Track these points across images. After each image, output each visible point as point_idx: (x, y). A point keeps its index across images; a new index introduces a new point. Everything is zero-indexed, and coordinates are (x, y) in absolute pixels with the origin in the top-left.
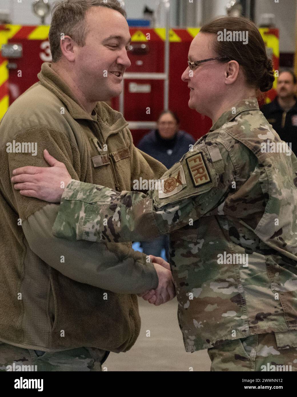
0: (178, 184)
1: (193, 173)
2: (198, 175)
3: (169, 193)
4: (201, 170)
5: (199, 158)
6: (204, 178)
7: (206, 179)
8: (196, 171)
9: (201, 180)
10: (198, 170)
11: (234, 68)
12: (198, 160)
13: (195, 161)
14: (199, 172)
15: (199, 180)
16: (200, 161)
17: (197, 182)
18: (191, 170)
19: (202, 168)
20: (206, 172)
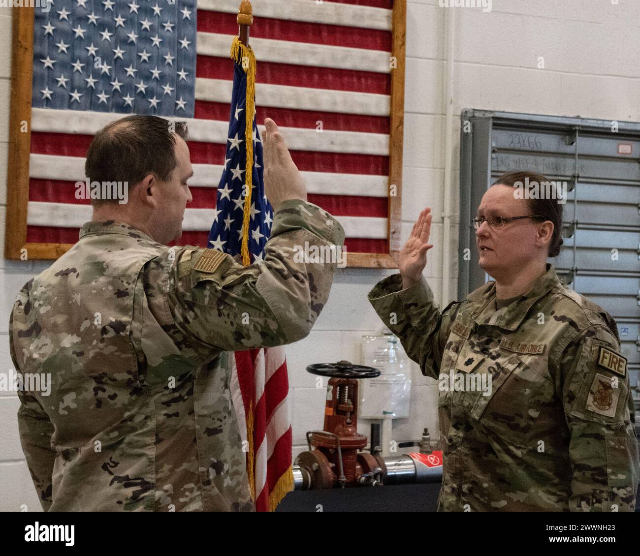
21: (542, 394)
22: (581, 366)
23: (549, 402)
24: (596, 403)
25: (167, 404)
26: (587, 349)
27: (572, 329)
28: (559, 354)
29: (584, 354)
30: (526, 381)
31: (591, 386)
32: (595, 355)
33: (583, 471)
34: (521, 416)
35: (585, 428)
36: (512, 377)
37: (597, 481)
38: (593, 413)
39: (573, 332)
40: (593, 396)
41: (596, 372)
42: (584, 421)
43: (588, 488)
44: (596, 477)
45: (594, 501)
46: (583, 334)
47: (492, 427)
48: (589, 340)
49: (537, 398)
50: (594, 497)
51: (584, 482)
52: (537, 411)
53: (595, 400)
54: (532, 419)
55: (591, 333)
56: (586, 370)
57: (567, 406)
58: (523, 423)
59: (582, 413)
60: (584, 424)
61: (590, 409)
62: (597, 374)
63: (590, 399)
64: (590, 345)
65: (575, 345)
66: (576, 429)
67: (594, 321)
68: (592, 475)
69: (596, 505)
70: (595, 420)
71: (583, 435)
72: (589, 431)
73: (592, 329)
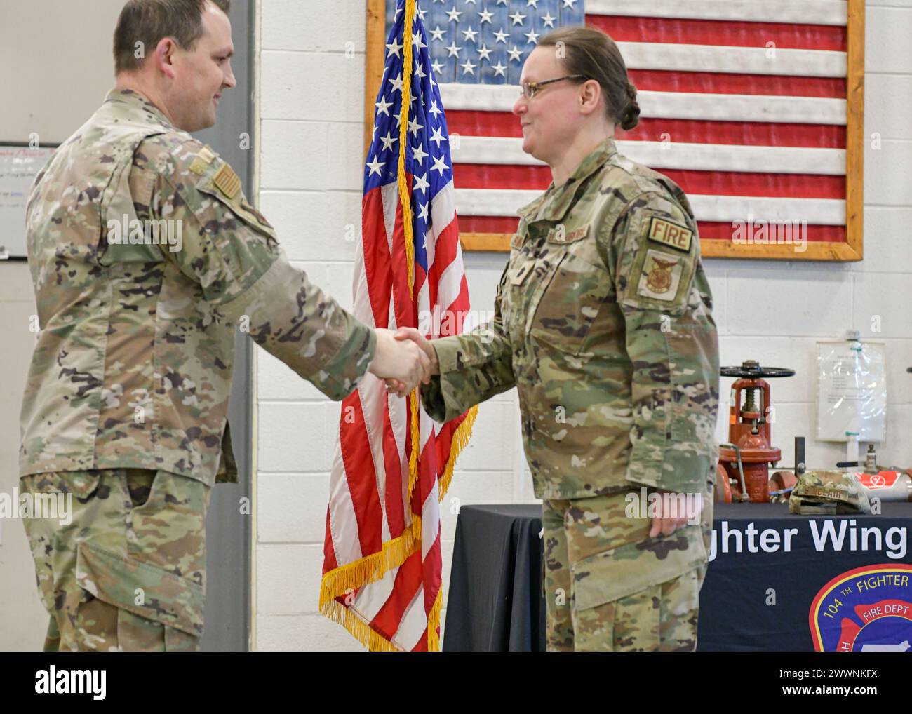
1: (672, 243)
2: (677, 239)
3: (673, 286)
4: (674, 232)
5: (658, 223)
6: (684, 236)
7: (687, 234)
8: (671, 238)
9: (684, 240)
10: (670, 234)
11: (593, 91)
12: (660, 226)
13: (660, 230)
14: (674, 236)
16: (663, 225)
18: (666, 242)
19: (672, 229)
20: (680, 228)
21: (596, 287)
22: (631, 245)
23: (607, 297)
24: (650, 286)
25: (126, 293)
26: (637, 223)
27: (618, 201)
28: (608, 234)
29: (633, 229)
30: (574, 274)
31: (642, 266)
32: (645, 227)
33: (641, 370)
34: (573, 317)
35: (641, 319)
36: (558, 272)
37: (657, 380)
38: (648, 298)
39: (619, 206)
40: (646, 277)
41: (649, 248)
42: (638, 310)
43: (647, 390)
44: (656, 375)
45: (656, 403)
46: (631, 204)
47: (544, 337)
48: (638, 210)
49: (590, 292)
50: (655, 399)
51: (643, 383)
52: (593, 308)
53: (649, 282)
54: (589, 319)
55: (641, 203)
56: (636, 247)
57: (619, 294)
58: (576, 325)
59: (635, 299)
60: (639, 314)
61: (643, 293)
62: (650, 251)
63: (643, 281)
64: (640, 217)
65: (623, 219)
66: (630, 319)
67: (646, 189)
68: (652, 373)
69: (658, 408)
70: (651, 306)
71: (639, 328)
72: (647, 321)
73: (643, 198)
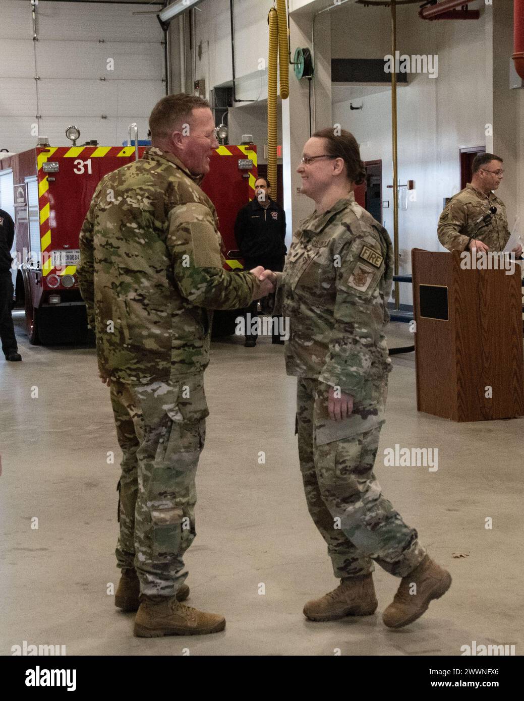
0: (366, 275)
1: (371, 261)
2: (374, 260)
3: (366, 284)
4: (374, 256)
5: (366, 249)
6: (378, 259)
7: (380, 258)
8: (371, 259)
9: (378, 261)
10: (371, 257)
11: (339, 163)
12: (367, 251)
13: (366, 253)
14: (373, 258)
15: (377, 262)
16: (369, 251)
17: (377, 264)
18: (368, 260)
19: (373, 254)
20: (377, 255)
